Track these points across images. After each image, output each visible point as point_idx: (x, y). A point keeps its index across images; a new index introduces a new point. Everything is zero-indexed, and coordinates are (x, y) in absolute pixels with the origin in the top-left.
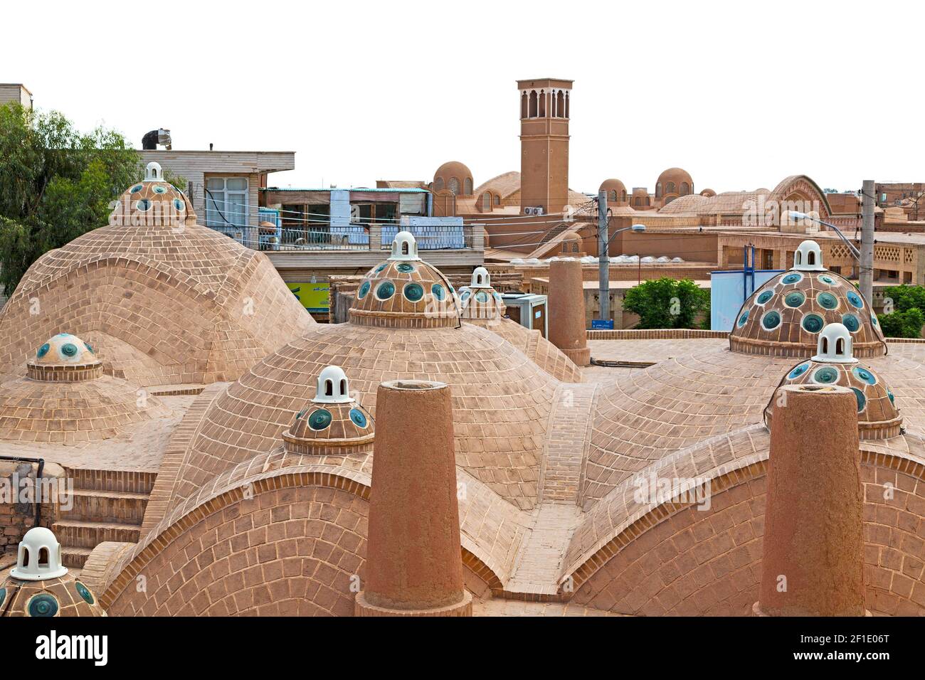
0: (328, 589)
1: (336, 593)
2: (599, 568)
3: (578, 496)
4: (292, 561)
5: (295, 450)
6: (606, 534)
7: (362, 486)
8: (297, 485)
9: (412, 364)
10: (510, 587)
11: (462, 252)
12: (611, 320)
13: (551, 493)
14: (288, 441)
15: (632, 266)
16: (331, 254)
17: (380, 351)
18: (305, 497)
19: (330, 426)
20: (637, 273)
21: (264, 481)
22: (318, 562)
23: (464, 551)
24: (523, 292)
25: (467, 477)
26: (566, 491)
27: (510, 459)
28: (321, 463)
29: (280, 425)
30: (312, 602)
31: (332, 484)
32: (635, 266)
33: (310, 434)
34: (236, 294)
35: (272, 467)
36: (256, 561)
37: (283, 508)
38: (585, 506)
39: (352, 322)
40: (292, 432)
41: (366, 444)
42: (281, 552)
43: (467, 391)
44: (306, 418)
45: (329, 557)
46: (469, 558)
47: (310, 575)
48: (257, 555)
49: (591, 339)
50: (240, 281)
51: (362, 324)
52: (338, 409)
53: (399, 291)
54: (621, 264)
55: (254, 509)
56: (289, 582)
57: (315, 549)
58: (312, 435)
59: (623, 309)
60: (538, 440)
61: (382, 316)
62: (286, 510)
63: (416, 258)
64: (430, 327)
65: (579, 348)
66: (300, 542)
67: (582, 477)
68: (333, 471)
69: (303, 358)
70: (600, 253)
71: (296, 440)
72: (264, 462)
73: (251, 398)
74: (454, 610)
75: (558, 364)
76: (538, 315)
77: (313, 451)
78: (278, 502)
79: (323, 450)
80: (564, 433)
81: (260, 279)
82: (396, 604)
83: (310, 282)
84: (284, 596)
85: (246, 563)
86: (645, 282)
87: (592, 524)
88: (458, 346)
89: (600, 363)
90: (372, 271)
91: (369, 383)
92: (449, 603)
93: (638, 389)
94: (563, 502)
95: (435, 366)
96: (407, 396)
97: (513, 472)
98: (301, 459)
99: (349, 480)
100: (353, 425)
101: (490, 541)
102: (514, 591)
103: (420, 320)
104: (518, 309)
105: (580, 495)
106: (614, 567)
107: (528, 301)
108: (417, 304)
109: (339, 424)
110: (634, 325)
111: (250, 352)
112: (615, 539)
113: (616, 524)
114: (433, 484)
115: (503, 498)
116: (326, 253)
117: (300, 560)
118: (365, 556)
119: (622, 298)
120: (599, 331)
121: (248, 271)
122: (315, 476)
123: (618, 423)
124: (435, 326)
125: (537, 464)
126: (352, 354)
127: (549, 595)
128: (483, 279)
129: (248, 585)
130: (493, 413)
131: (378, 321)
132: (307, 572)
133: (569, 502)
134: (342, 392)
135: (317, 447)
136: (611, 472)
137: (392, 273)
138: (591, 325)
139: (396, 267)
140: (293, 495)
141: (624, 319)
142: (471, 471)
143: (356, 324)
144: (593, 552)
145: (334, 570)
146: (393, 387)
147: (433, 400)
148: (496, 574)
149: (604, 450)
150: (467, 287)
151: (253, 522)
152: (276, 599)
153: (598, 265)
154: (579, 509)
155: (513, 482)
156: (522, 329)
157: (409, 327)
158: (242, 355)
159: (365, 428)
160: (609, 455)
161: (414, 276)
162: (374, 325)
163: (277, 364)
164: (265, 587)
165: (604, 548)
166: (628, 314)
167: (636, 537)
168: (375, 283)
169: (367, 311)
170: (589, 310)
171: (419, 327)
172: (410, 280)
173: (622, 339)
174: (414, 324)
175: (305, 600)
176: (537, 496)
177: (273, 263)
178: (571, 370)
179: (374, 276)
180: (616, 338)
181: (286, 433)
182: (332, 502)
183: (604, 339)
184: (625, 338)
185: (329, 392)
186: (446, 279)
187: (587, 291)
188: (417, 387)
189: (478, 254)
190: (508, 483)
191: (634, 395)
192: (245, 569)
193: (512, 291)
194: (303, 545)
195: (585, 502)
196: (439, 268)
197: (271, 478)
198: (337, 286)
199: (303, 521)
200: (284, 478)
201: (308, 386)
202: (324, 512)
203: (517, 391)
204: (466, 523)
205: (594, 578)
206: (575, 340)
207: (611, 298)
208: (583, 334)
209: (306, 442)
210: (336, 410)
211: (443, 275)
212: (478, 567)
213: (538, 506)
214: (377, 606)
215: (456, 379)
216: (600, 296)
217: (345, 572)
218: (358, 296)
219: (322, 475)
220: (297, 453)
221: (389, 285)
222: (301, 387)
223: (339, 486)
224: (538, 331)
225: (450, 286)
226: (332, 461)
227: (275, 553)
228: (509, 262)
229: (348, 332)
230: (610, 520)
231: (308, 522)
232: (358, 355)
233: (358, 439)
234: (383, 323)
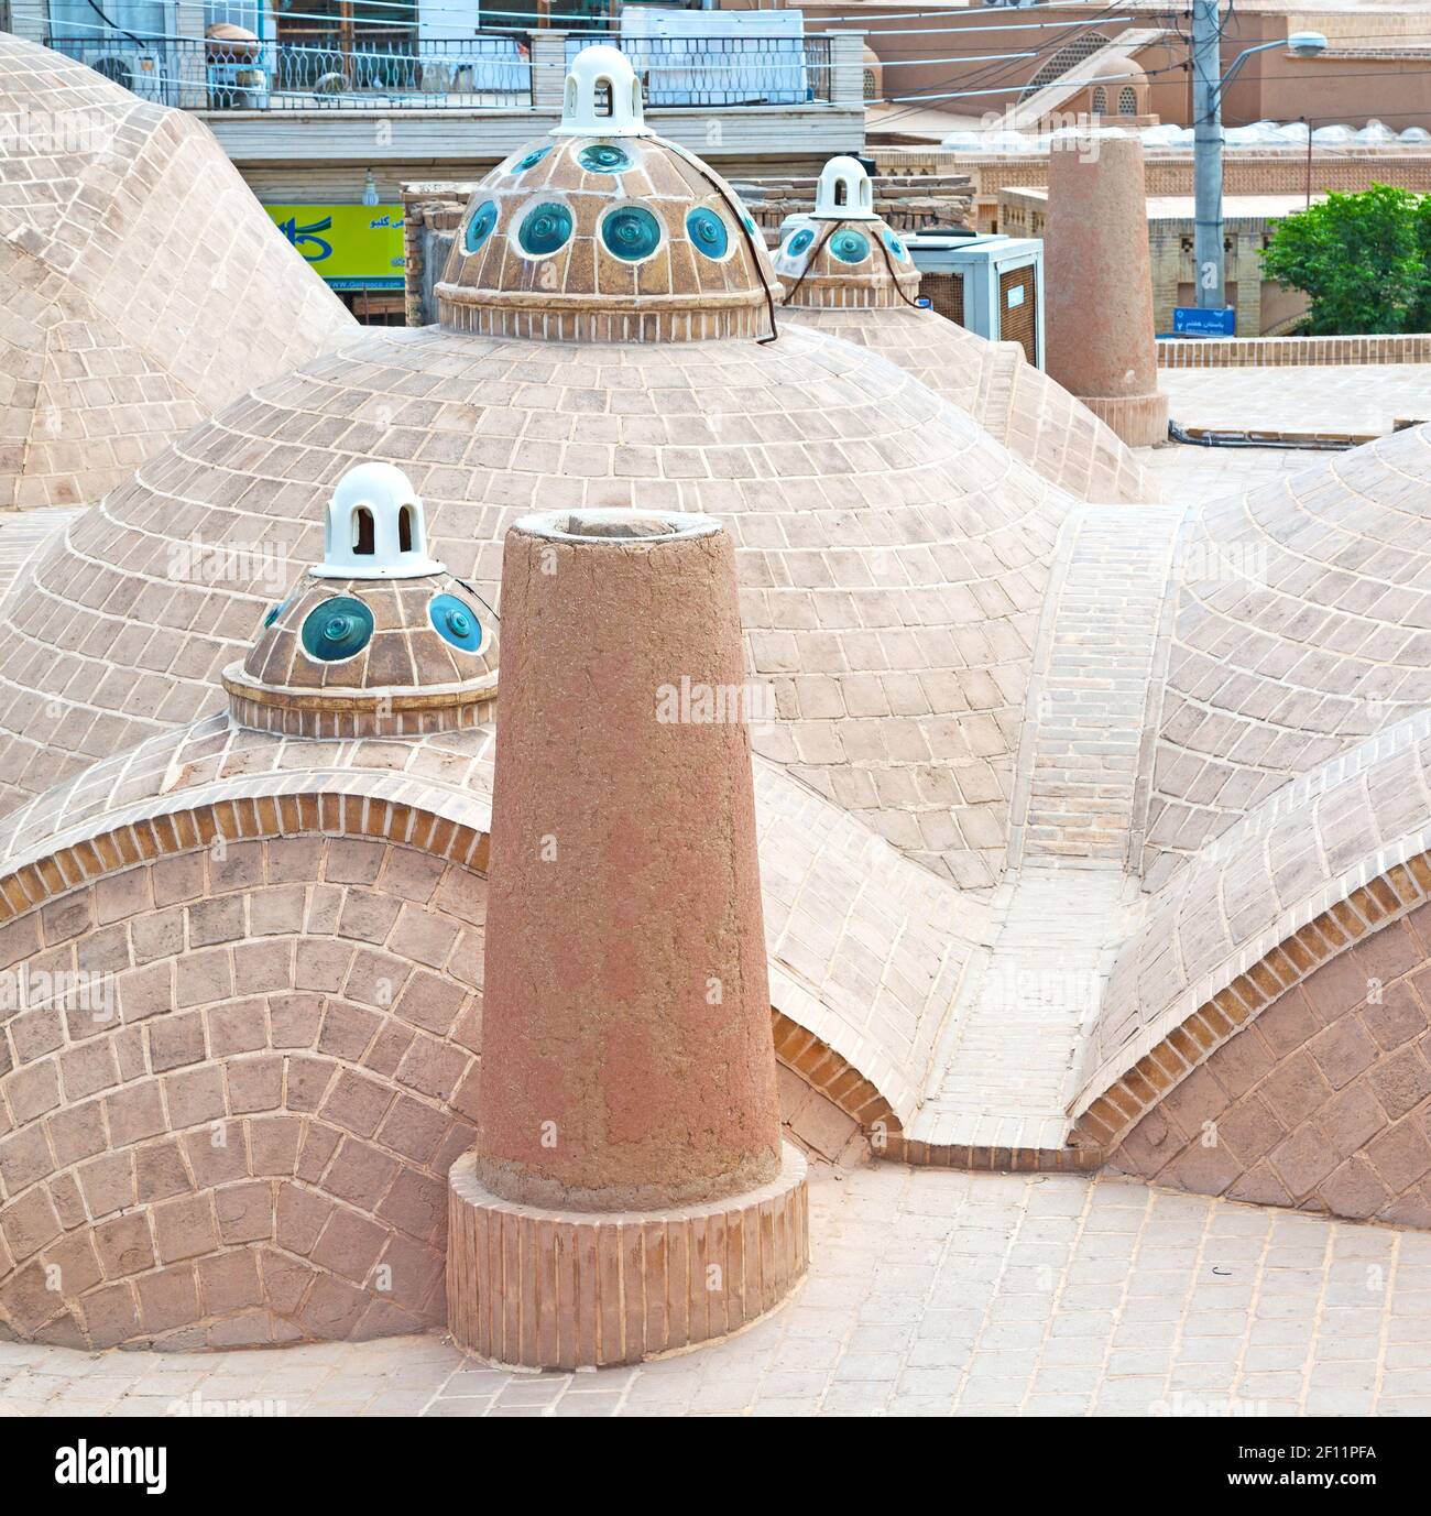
0: (365, 1148)
1: (389, 1161)
2: (1190, 1069)
3: (1130, 845)
4: (253, 1066)
5: (262, 725)
6: (1213, 966)
7: (467, 832)
8: (267, 830)
9: (626, 454)
10: (922, 1129)
11: (801, 114)
12: (1230, 308)
13: (1051, 836)
14: (239, 696)
15: (1288, 153)
16: (420, 118)
17: (530, 412)
18: (292, 868)
19: (367, 649)
20: (1303, 172)
21: (162, 820)
22: (333, 1066)
23: (784, 1024)
24: (973, 228)
25: (796, 793)
26: (1093, 828)
27: (925, 735)
28: (341, 762)
29: (225, 641)
30: (316, 1190)
31: (376, 830)
32: (1296, 152)
33: (307, 675)
34: (109, 239)
35: (190, 774)
36: (143, 1067)
37: (223, 902)
38: (1150, 875)
39: (447, 324)
40: (251, 669)
41: (482, 703)
42: (218, 1040)
43: (796, 534)
44: (293, 623)
45: (367, 1053)
46: (799, 1043)
47: (311, 1105)
48: (146, 1049)
49: (1171, 366)
50: (121, 199)
51: (476, 331)
52: (392, 596)
53: (586, 231)
54: (1256, 148)
55: (135, 907)
56: (247, 1130)
57: (326, 1028)
58: (312, 677)
59: (1262, 275)
60: (1009, 678)
61: (535, 306)
62: (233, 907)
63: (638, 126)
64: (681, 339)
65: (1135, 392)
66: (278, 1007)
67: (1140, 787)
68: (377, 787)
69: (297, 435)
70: (1199, 114)
71: (264, 692)
72: (167, 761)
73: (136, 560)
74: (750, 1210)
75: (1074, 442)
76: (1016, 296)
77: (318, 725)
78: (207, 885)
79: (347, 721)
80: (1086, 655)
81: (181, 193)
82: (574, 1196)
83: (361, 203)
84: (230, 1174)
85: (111, 1073)
86: (1323, 199)
87: (1170, 933)
88: (766, 397)
89: (1197, 438)
90: (504, 170)
91: (494, 512)
92: (735, 1187)
93: (1307, 522)
94: (1085, 863)
95: (697, 460)
96: (598, 561)
97: (933, 776)
98: (282, 750)
99: (426, 817)
100: (437, 645)
101: (863, 989)
102: (936, 1142)
103: (651, 319)
104: (957, 280)
105: (1136, 841)
106: (1235, 1064)
107: (986, 256)
108: (641, 268)
109: (396, 642)
110: (1295, 321)
111: (154, 414)
112: (1239, 981)
113: (1242, 938)
114: (681, 829)
115: (906, 854)
116: (405, 118)
117: (277, 1063)
118: (478, 1047)
119: (1259, 245)
120: (1193, 342)
121: (144, 169)
122: (320, 803)
123: (1249, 625)
124: (696, 336)
125: (1007, 750)
126: (444, 423)
127: (1041, 1151)
128: (852, 191)
129: (119, 1138)
130: (873, 600)
131: (524, 322)
132: (301, 1098)
133: (1102, 863)
134: (406, 544)
135: (327, 714)
136: (1227, 773)
137: (564, 175)
138: (1170, 322)
139: (576, 155)
140: (255, 861)
141: (1265, 306)
142: (808, 774)
143: (457, 331)
144: (1173, 1020)
145: (384, 1091)
146: (551, 533)
147: (678, 571)
148: (883, 1091)
149: (1206, 707)
150: (805, 216)
151: (130, 947)
152: (206, 1180)
153: (1192, 149)
154: (1134, 883)
155: (935, 806)
156: (968, 340)
157: (617, 338)
158: (131, 422)
159: (479, 653)
160: (1220, 721)
161: (632, 182)
162: (512, 334)
163: (216, 454)
164: (172, 1146)
165: (1206, 1009)
166: (1276, 292)
167: (1304, 976)
168: (512, 204)
169: (489, 293)
170: (1165, 280)
171: (649, 339)
172: (620, 194)
173: (1260, 363)
174: (634, 333)
175: (297, 1183)
176: (1007, 845)
177: (223, 145)
178: (1111, 460)
179: (508, 183)
180: (1242, 363)
181: (236, 671)
182: (376, 884)
183: (1207, 363)
184: (1269, 362)
185: (366, 545)
186: (730, 193)
187: (1156, 226)
188: (626, 531)
189: (849, 120)
190: (921, 809)
191: (1294, 540)
192: (110, 1091)
193: (941, 227)
194: (286, 1017)
195: (1149, 863)
196: (710, 160)
197: (184, 813)
198: (427, 213)
199: (287, 944)
200: (225, 812)
201: (310, 523)
202: (351, 914)
203: (947, 532)
204: (790, 939)
205: (1174, 1099)
206: (1124, 371)
207: (1228, 246)
208: (1148, 352)
209: (293, 699)
210: (388, 599)
211: (722, 182)
212: (826, 1070)
213: (1011, 875)
214: (515, 1200)
215: (763, 498)
216: (1196, 241)
217: (418, 1097)
218: (462, 245)
219: (342, 800)
220: (269, 733)
221: (556, 213)
222: (287, 525)
223: (397, 834)
224: (1016, 347)
225: (744, 214)
226: (374, 755)
227: (202, 1042)
228: (938, 142)
229: (433, 355)
230: (1225, 923)
231: (302, 944)
232: (463, 426)
233: (455, 687)
234: (538, 327)
